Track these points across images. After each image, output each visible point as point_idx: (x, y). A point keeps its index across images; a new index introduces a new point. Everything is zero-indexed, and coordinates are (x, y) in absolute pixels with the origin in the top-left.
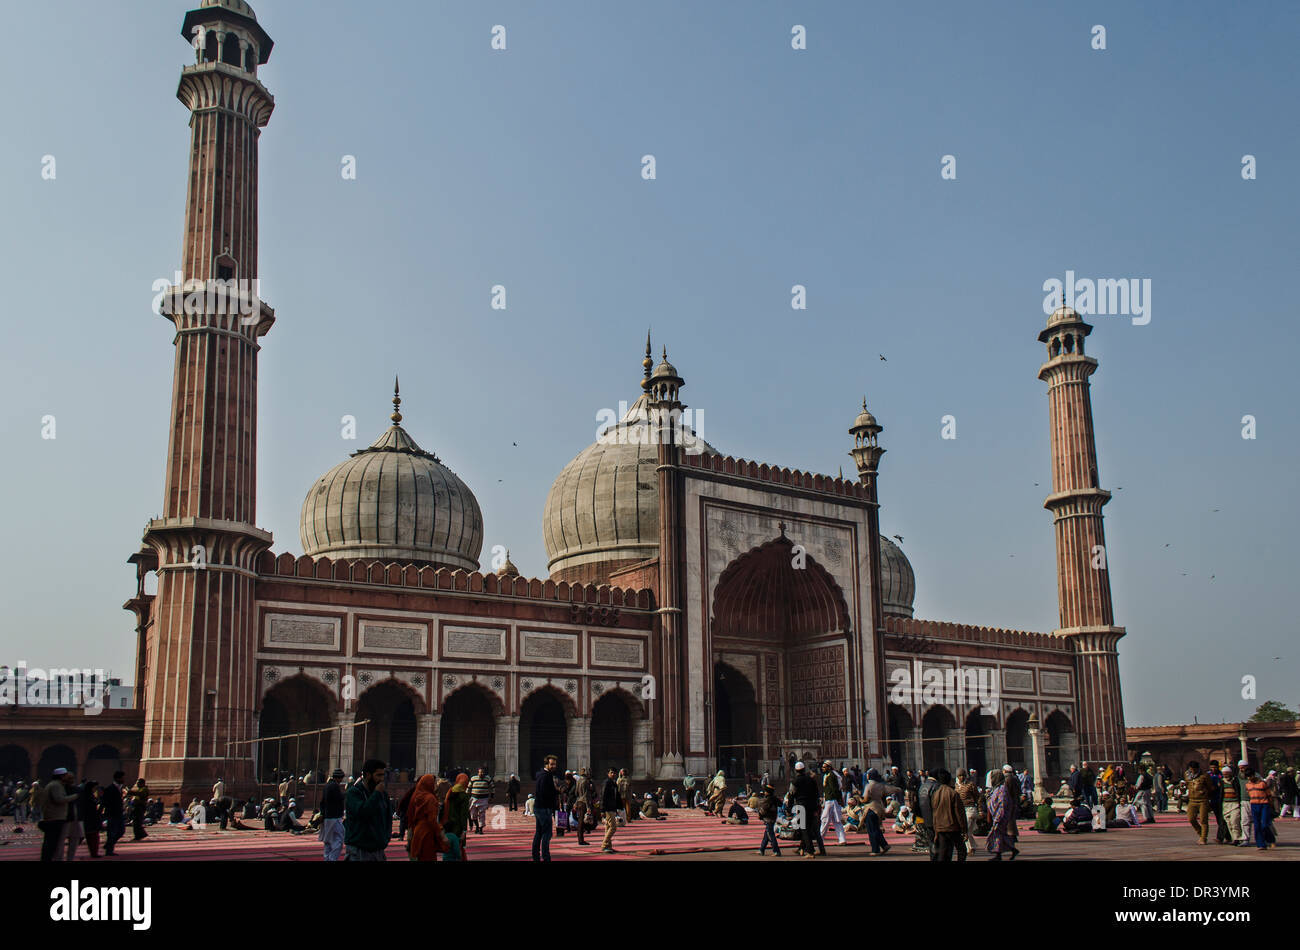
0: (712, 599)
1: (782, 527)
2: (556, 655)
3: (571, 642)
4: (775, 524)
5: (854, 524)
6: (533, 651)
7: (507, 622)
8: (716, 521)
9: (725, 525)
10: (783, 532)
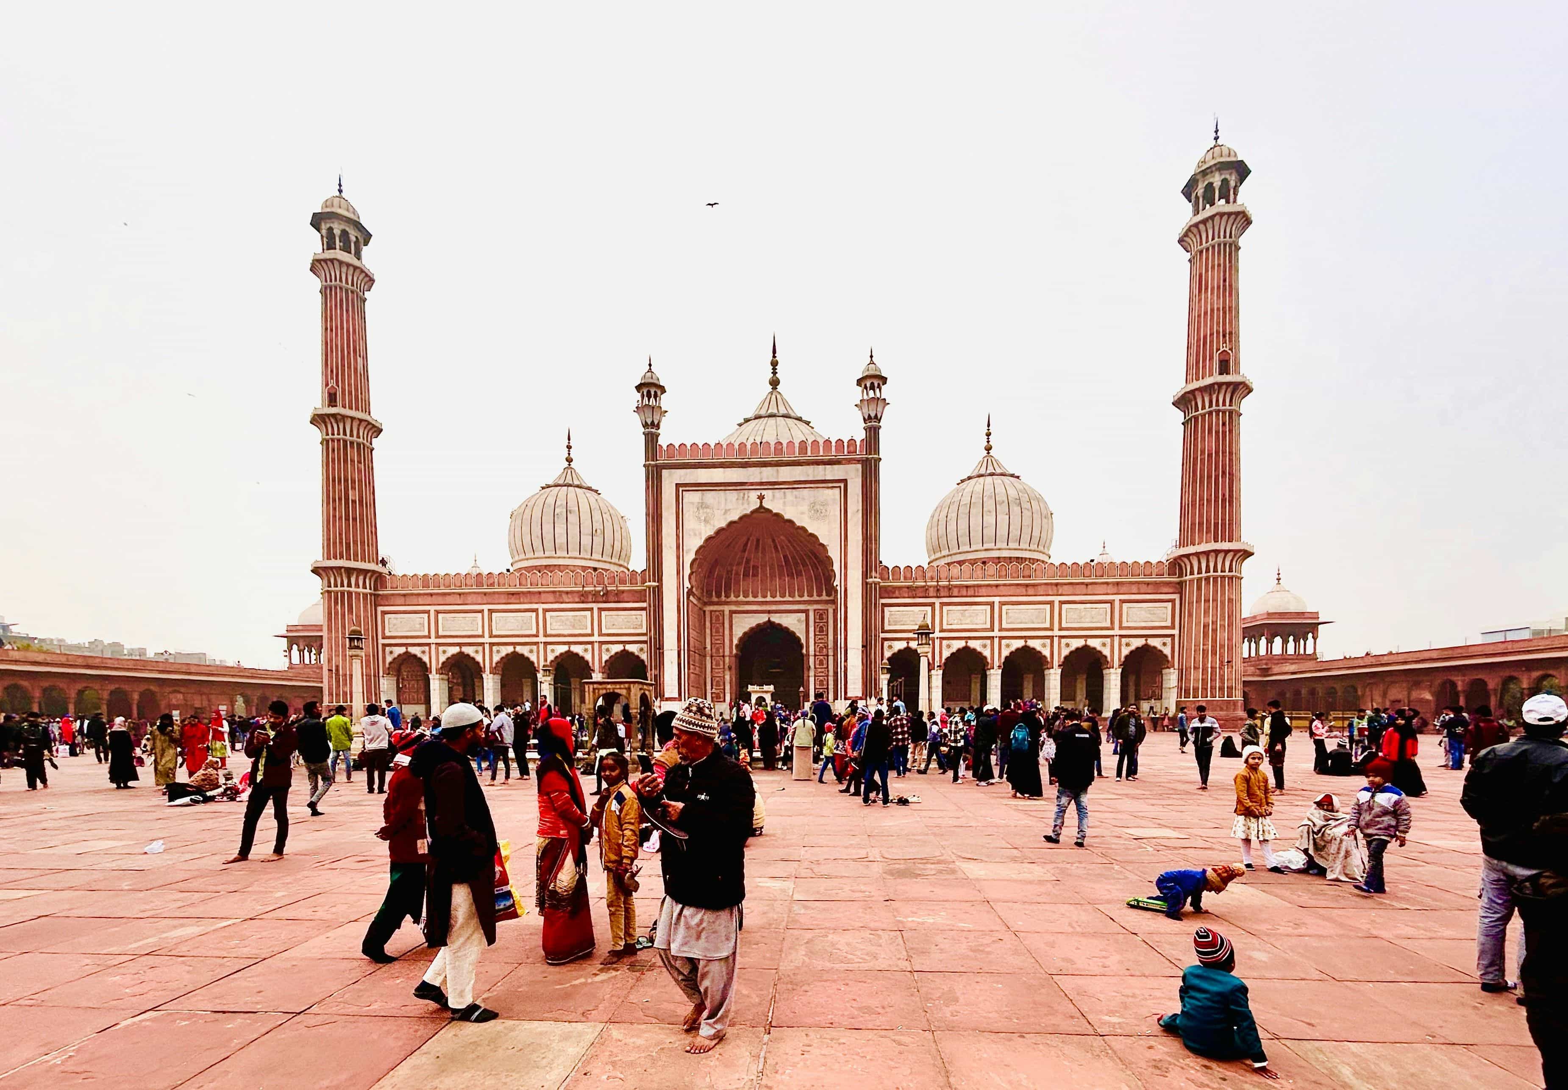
0: (687, 571)
1: (761, 498)
2: (574, 627)
3: (585, 617)
4: (754, 495)
5: (845, 481)
6: (556, 625)
7: (535, 606)
8: (693, 503)
9: (702, 505)
10: (761, 502)
